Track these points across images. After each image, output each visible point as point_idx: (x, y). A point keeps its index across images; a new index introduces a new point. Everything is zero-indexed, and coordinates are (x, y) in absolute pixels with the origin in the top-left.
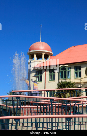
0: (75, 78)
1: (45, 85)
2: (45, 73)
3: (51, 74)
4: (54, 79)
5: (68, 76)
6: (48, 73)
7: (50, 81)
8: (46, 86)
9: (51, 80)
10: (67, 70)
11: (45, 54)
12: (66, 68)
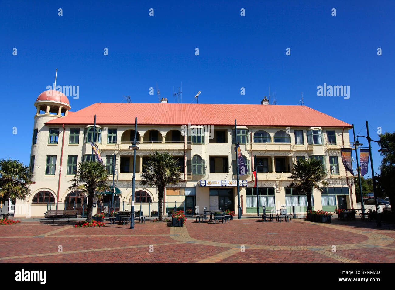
0: (107, 144)
1: (62, 148)
2: (64, 133)
3: (72, 135)
4: (77, 141)
5: (98, 140)
6: (67, 134)
7: (69, 144)
8: (64, 150)
9: (71, 142)
10: (99, 132)
11: (62, 108)
12: (97, 129)
